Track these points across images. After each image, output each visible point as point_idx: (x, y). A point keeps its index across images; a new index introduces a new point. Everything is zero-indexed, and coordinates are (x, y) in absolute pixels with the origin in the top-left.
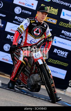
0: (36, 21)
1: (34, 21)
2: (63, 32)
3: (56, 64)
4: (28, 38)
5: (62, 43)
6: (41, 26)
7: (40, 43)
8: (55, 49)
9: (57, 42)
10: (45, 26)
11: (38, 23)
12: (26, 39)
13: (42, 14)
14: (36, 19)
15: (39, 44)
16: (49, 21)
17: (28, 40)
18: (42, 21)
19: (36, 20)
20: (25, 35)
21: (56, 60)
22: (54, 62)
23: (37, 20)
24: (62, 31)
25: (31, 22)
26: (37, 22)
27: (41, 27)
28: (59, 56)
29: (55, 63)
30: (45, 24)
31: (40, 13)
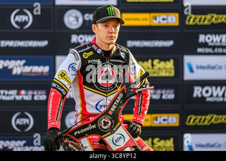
0: (95, 52)
1: (91, 53)
2: (202, 38)
3: (210, 123)
4: (87, 100)
5: (209, 67)
6: (113, 60)
7: (114, 107)
8: (196, 88)
9: (194, 68)
10: (122, 55)
11: (102, 53)
12: (84, 104)
13: (106, 26)
14: (94, 46)
15: (113, 109)
16: (159, 22)
17: (89, 104)
18: (111, 46)
19: (95, 48)
20: (78, 94)
21: (207, 115)
22: (204, 121)
23: (99, 48)
24: (198, 38)
25: (84, 56)
26: (99, 51)
27: (112, 62)
28: (210, 103)
29: (206, 123)
30: (122, 51)
31: (100, 25)
